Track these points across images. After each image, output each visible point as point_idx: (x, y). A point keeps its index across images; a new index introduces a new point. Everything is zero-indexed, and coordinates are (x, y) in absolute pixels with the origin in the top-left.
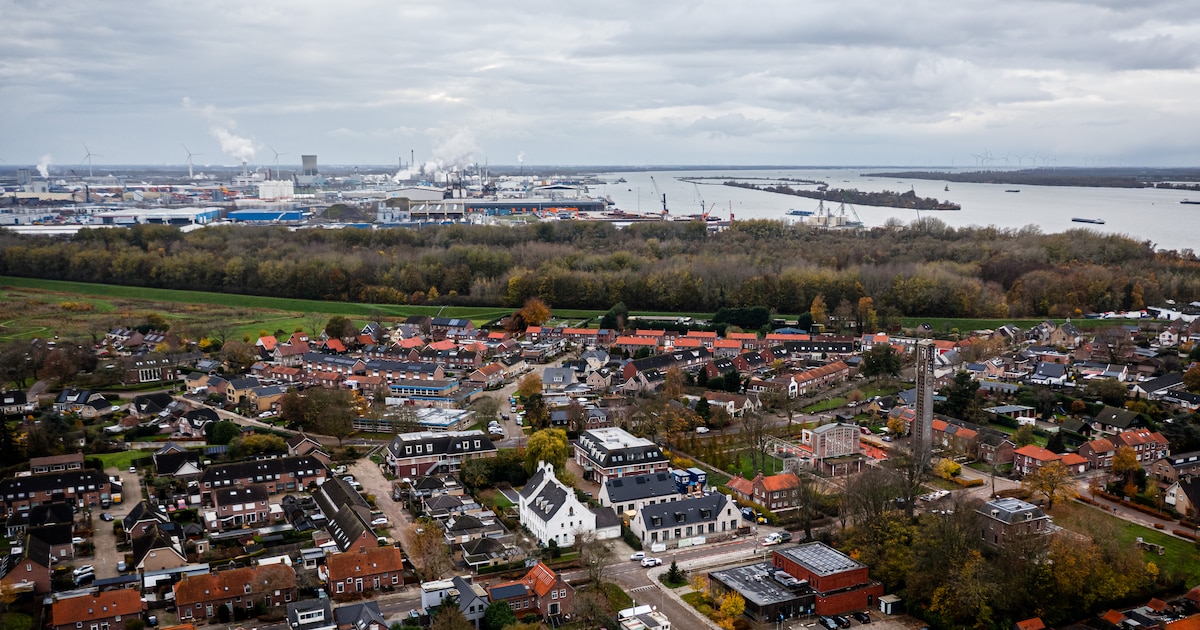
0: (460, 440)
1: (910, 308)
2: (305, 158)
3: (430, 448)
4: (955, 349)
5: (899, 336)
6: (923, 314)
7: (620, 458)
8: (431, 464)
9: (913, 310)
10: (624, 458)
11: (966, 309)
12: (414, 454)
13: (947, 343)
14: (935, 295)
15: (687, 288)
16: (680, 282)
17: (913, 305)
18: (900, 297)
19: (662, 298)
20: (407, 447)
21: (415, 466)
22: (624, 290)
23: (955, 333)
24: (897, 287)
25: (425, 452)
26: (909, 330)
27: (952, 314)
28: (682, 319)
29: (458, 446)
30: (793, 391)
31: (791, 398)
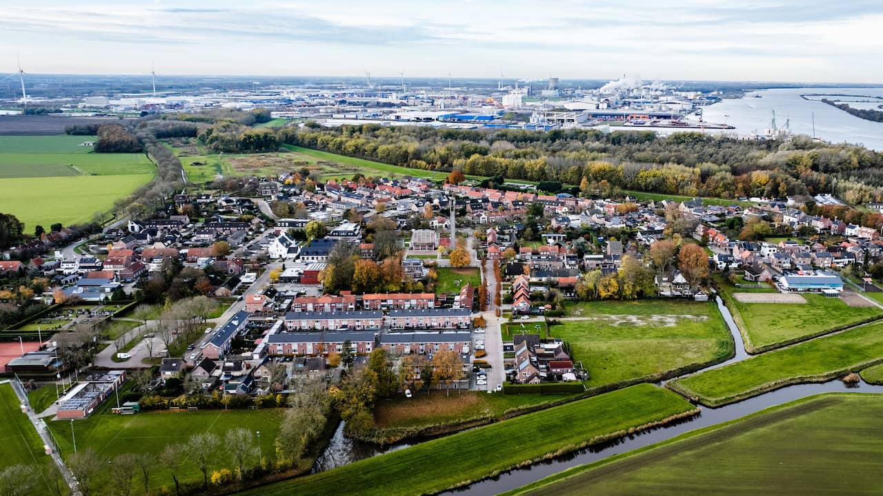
0: (299, 222)
3: (287, 224)
7: (337, 234)
10: (339, 234)
12: (281, 226)
20: (278, 223)
25: (285, 226)
29: (297, 225)
30: (484, 220)
31: (481, 223)
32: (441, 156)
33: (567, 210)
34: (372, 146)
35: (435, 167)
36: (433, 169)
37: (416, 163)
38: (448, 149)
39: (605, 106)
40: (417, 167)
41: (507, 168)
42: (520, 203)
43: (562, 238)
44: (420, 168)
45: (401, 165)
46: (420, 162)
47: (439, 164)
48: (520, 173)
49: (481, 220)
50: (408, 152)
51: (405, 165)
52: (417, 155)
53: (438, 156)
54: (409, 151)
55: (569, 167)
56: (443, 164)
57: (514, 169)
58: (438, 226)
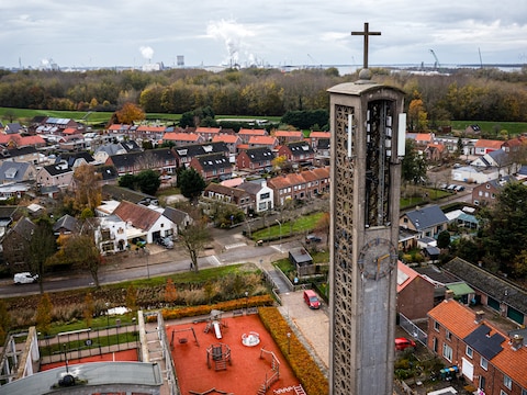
1: (462, 113)
2: (178, 57)
4: (504, 148)
5: (449, 137)
6: (473, 119)
9: (466, 115)
11: (515, 114)
13: (495, 142)
14: (486, 102)
15: (272, 96)
16: (266, 91)
17: (465, 110)
18: (453, 104)
19: (251, 105)
22: (224, 99)
23: (504, 133)
24: (451, 95)
26: (457, 132)
27: (501, 118)
28: (258, 121)
30: (266, 200)
31: (258, 210)
35: (87, 106)
36: (84, 109)
37: (57, 103)
40: (59, 109)
42: (306, 148)
45: (34, 108)
46: (63, 100)
47: (94, 101)
48: (233, 106)
49: (259, 201)
51: (40, 106)
56: (100, 102)
57: (221, 99)
58: (126, 244)
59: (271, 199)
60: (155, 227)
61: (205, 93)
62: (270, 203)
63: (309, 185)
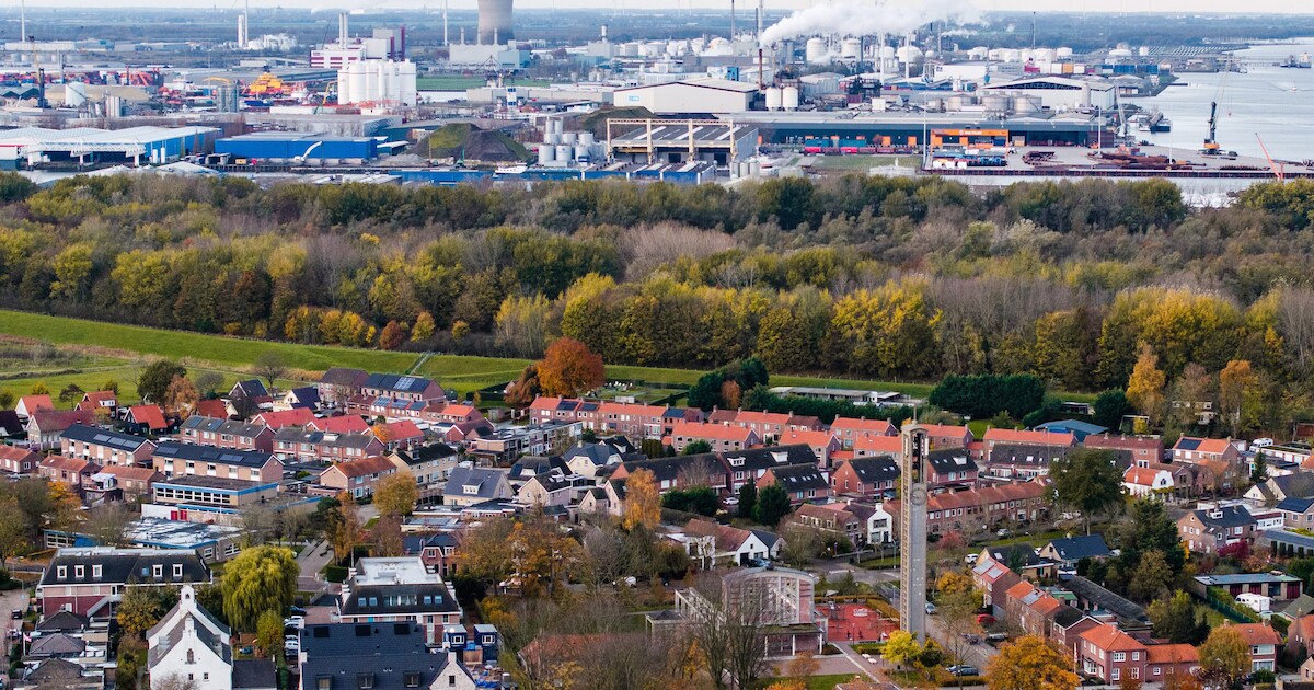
0: (151, 561)
3: (98, 571)
7: (374, 600)
8: (98, 598)
10: (381, 600)
12: (71, 580)
20: (59, 568)
21: (71, 600)
25: (89, 579)
29: (145, 571)
30: (883, 530)
31: (869, 542)
32: (417, 288)
33: (1170, 483)
34: (82, 257)
35: (408, 334)
36: (400, 341)
37: (316, 320)
38: (441, 258)
39: (790, 96)
40: (319, 338)
41: (755, 328)
42: (961, 461)
43: (1284, 589)
44: (337, 341)
45: (238, 333)
46: (333, 314)
47: (425, 320)
48: (813, 347)
49: (871, 529)
50: (267, 277)
51: (260, 328)
52: (312, 286)
53: (404, 289)
54: (274, 273)
55: (1039, 313)
56: (442, 324)
57: (783, 331)
58: (713, 563)
59: (889, 528)
60: (744, 548)
61: (739, 311)
62: (886, 534)
63: (948, 514)
